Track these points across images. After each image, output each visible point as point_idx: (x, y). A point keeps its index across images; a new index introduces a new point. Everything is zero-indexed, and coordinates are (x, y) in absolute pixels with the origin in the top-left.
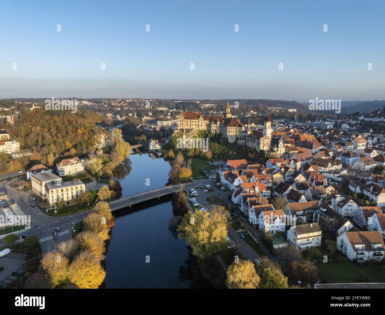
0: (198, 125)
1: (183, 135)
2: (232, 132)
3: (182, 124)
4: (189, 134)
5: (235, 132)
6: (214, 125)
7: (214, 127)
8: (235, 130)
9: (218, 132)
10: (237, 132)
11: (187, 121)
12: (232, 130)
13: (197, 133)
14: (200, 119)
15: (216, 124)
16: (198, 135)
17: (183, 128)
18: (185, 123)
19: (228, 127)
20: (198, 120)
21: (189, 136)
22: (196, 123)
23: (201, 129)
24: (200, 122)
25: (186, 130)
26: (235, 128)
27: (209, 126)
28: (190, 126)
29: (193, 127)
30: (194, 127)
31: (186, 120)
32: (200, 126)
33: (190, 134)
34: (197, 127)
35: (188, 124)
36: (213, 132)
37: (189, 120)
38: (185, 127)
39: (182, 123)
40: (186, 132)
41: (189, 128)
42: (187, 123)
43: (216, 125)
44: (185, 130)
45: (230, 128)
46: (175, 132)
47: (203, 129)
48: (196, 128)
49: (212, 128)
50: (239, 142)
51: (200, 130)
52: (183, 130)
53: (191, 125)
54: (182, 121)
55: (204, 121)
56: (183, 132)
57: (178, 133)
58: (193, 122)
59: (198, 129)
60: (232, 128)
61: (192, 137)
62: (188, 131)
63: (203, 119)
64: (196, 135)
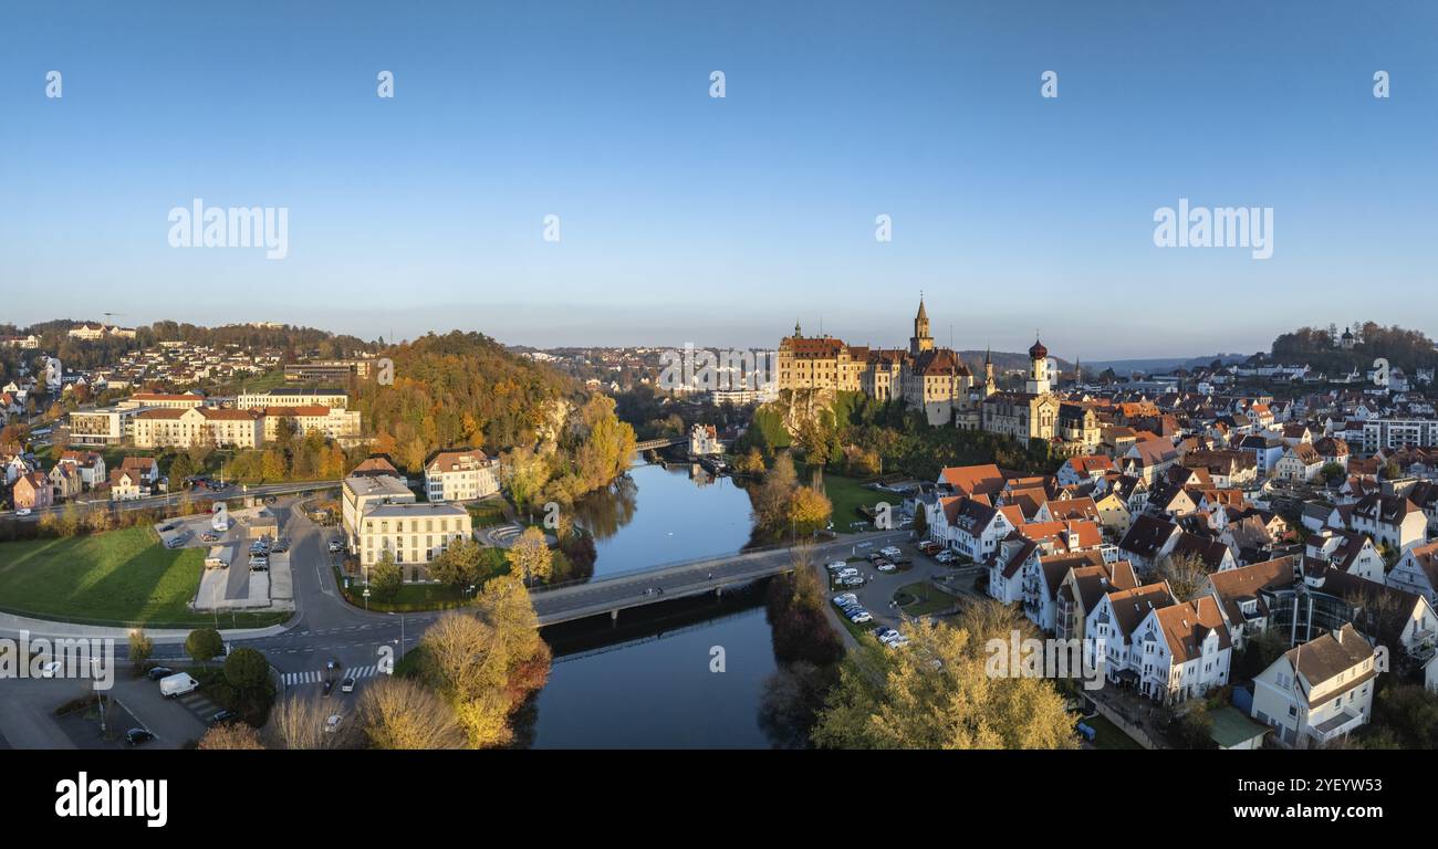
0: (836, 375)
1: (789, 408)
2: (940, 391)
3: (786, 376)
4: (807, 406)
5: (947, 391)
6: (883, 375)
7: (883, 379)
8: (947, 386)
9: (894, 396)
10: (955, 392)
11: (801, 366)
12: (939, 386)
13: (832, 401)
14: (840, 357)
15: (890, 371)
16: (833, 408)
17: (791, 387)
18: (794, 371)
19: (926, 378)
20: (835, 362)
21: (807, 410)
22: (827, 370)
23: (842, 388)
24: (840, 367)
25: (800, 391)
26: (947, 378)
27: (867, 378)
28: (810, 381)
29: (819, 381)
30: (823, 381)
31: (797, 361)
32: (840, 378)
33: (811, 403)
34: (830, 383)
35: (803, 375)
36: (880, 395)
37: (808, 362)
38: (796, 384)
39: (788, 370)
40: (797, 400)
41: (808, 386)
42: (800, 370)
43: (888, 375)
44: (794, 393)
45: (933, 378)
47: (850, 390)
48: (827, 385)
49: (877, 384)
50: (961, 421)
51: (839, 392)
52: (791, 392)
53: (812, 377)
54: (786, 366)
55: (853, 364)
56: (789, 401)
57: (773, 402)
58: (819, 365)
59: (835, 387)
60: (940, 378)
61: (815, 413)
62: (805, 394)
63: (848, 356)
64: (829, 409)
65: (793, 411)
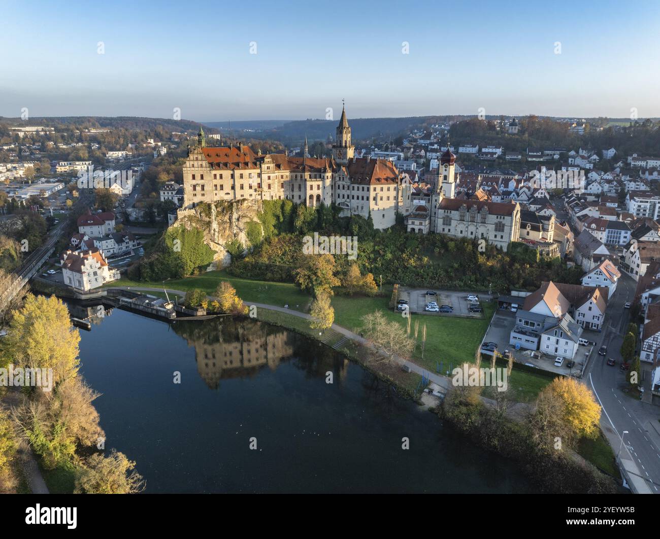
0: (260, 186)
1: (209, 224)
2: (385, 198)
3: (199, 188)
4: (230, 219)
5: (392, 198)
6: (315, 184)
7: (315, 188)
8: (393, 193)
9: (328, 203)
10: (400, 198)
11: (218, 177)
12: (385, 194)
13: (258, 212)
14: (264, 166)
15: (323, 179)
16: (259, 218)
17: (207, 199)
18: (210, 182)
19: (372, 187)
20: (259, 171)
21: (231, 223)
22: (250, 181)
23: (267, 197)
24: (264, 176)
25: (219, 204)
26: (392, 186)
27: (295, 185)
28: (232, 192)
29: (242, 192)
30: (247, 192)
31: (214, 172)
32: (265, 187)
33: (235, 216)
34: (254, 194)
35: (222, 186)
36: (311, 202)
37: (227, 173)
38: (212, 197)
39: (201, 182)
40: (218, 214)
41: (229, 198)
42: (218, 182)
43: (320, 183)
44: (213, 207)
45: (378, 187)
46: (180, 217)
47: (274, 198)
48: (251, 195)
49: (309, 192)
51: (264, 202)
52: (209, 206)
53: (233, 188)
54: (198, 177)
55: (278, 173)
56: (209, 214)
57: (190, 218)
58: (241, 176)
59: (259, 197)
60: (385, 187)
61: (241, 225)
62: (227, 207)
63: (272, 166)
64: (256, 219)
65: (215, 225)
